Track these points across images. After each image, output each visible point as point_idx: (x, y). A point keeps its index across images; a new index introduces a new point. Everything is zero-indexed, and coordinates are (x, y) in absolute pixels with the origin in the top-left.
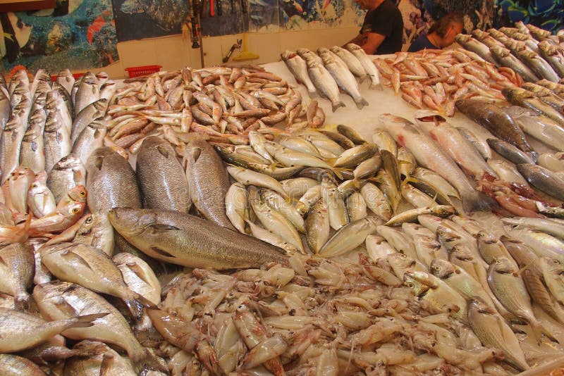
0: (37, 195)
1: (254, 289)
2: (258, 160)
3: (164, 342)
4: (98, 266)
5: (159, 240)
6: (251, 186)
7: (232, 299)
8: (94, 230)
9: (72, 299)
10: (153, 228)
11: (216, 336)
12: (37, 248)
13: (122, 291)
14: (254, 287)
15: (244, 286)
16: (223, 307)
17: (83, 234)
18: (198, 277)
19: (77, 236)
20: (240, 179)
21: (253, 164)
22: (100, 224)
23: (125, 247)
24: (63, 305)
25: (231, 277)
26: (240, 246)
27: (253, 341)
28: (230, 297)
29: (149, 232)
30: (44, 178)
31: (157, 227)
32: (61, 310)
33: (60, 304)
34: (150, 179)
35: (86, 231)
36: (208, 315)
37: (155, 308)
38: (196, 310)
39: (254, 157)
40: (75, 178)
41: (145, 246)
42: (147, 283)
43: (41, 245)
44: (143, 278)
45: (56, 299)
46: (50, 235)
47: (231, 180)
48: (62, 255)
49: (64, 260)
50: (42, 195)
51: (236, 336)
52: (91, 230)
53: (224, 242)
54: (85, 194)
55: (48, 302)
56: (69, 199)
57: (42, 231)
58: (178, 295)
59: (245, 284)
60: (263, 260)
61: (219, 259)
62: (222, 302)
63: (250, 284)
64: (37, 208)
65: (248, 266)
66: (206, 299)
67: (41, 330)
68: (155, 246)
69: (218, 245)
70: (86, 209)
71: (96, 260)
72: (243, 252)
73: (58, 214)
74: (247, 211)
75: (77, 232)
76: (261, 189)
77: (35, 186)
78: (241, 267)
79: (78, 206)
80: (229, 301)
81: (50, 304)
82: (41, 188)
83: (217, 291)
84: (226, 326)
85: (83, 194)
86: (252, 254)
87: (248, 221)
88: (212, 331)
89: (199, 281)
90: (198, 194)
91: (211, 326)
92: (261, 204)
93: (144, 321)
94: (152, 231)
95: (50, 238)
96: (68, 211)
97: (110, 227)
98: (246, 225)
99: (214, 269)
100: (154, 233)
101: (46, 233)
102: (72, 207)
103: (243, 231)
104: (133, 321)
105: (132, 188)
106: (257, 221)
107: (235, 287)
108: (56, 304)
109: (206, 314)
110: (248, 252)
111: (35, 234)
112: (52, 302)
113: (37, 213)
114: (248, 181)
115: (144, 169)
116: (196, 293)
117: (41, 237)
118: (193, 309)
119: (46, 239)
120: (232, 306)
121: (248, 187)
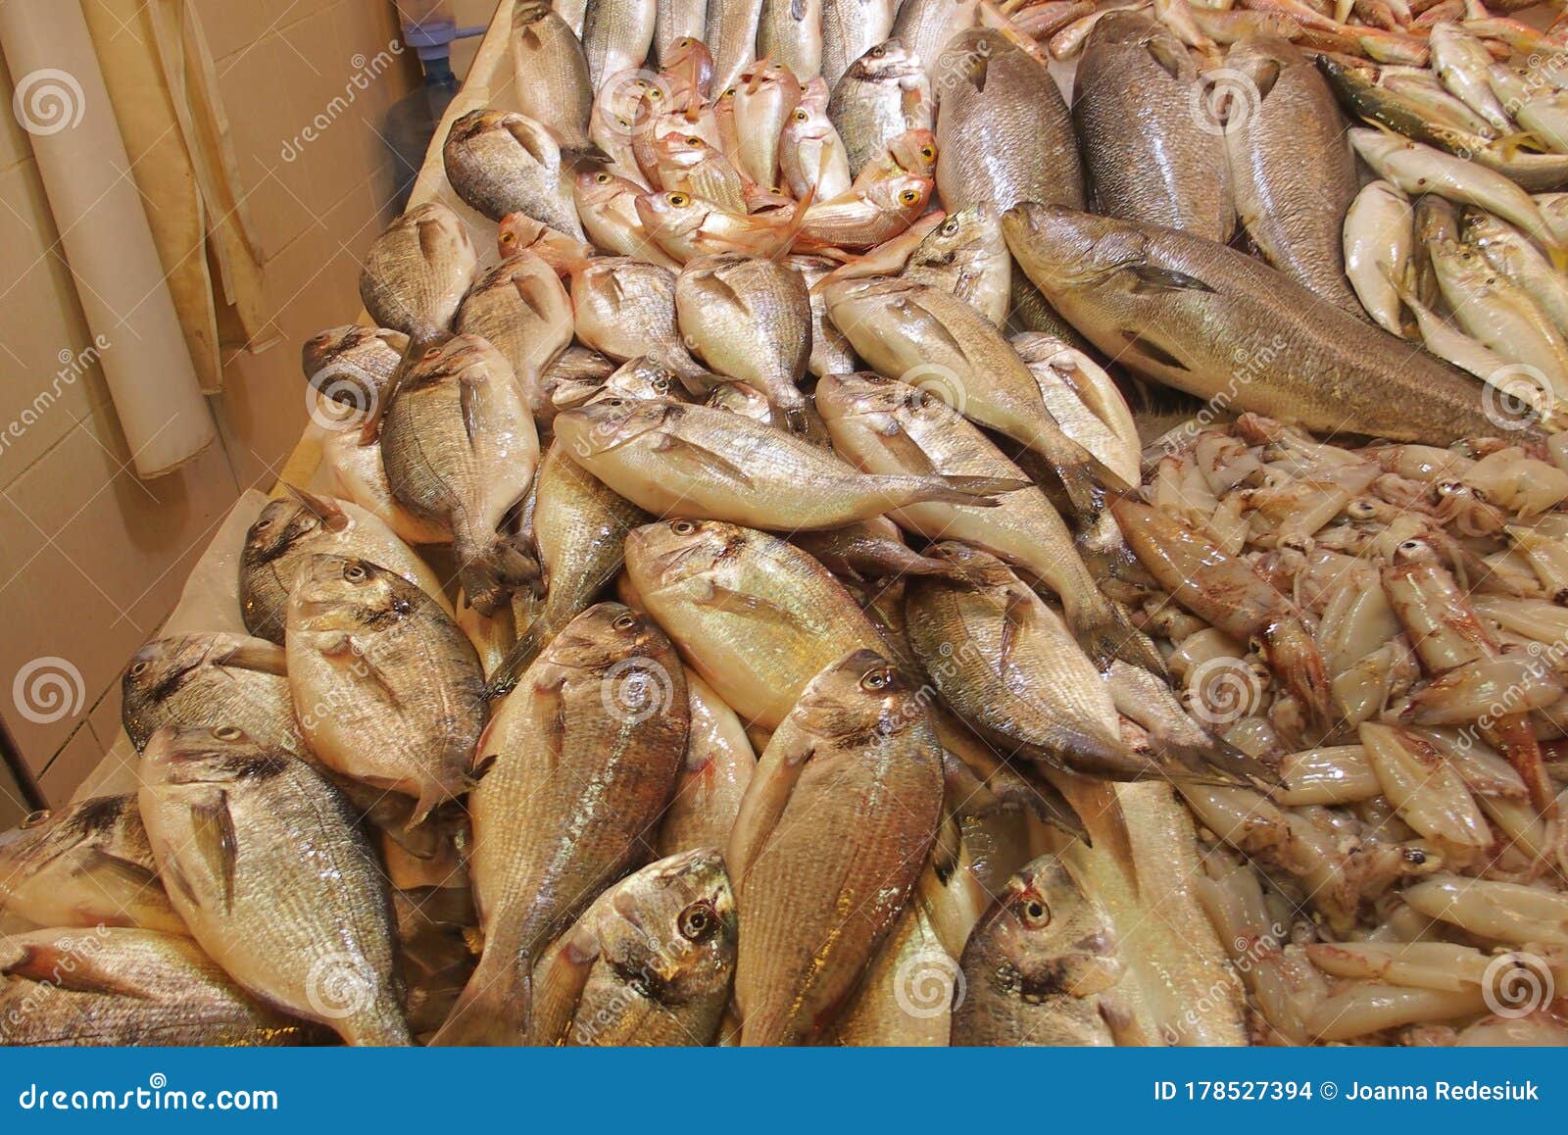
0: (805, 142)
1: (1435, 504)
2: (1456, 117)
3: (1160, 594)
4: (983, 355)
5: (1147, 313)
6: (1430, 198)
7: (1367, 520)
8: (961, 256)
9: (918, 428)
10: (1134, 276)
11: (1320, 616)
12: (810, 280)
13: (1043, 436)
14: (1436, 499)
15: (1402, 489)
16: (1338, 537)
17: (931, 263)
18: (1252, 439)
19: (912, 266)
20: (1392, 170)
21: (1440, 127)
22: (976, 243)
23: (1040, 317)
24: (897, 437)
25: (1356, 457)
26: (1392, 370)
27: (1446, 652)
28: (1361, 513)
29: (1119, 283)
30: (821, 99)
31: (1146, 276)
32: (892, 450)
33: (891, 436)
34: (1120, 135)
35: (939, 255)
36: (1296, 548)
37: (1135, 497)
38: (1252, 528)
39: (1442, 109)
40: (906, 109)
41: (1101, 322)
42: (1109, 426)
43: (821, 276)
44: (1096, 411)
45: (880, 421)
46: (840, 254)
47: (1365, 171)
48: (890, 308)
49: (895, 320)
50: (819, 143)
51: (1385, 626)
52: (952, 257)
53: (1342, 353)
54: (933, 156)
55: (857, 421)
56: (889, 163)
57: (821, 240)
58: (1193, 477)
59: (1407, 485)
60: (1462, 426)
61: (1323, 398)
62: (1333, 523)
63: (1424, 488)
64: (803, 178)
65: (1409, 434)
66: (1289, 503)
67: (852, 489)
68: (1134, 328)
69: (1324, 356)
70: (935, 199)
71: (977, 338)
72: (1401, 392)
73: (861, 199)
74: (1411, 271)
75: (910, 257)
76: (1465, 213)
77: (802, 117)
78: (1388, 434)
79: (917, 186)
80: (1355, 522)
81: (863, 429)
82: (815, 123)
83: (1321, 487)
84: (1357, 590)
85: (927, 153)
86: (1431, 403)
87: (1414, 303)
88: (1307, 596)
89: (1259, 449)
90: (1259, 201)
91: (1302, 582)
92: (1467, 256)
93: (1103, 527)
94: (1131, 284)
95: (840, 263)
96: (888, 196)
97: (1005, 253)
98: (1406, 314)
99: (1301, 425)
100: (1137, 290)
101: (831, 245)
102: (901, 186)
103: (1396, 329)
104: (1075, 521)
105: (1064, 154)
106: (1442, 307)
107: (1373, 488)
108: (880, 434)
109: (1287, 545)
110: (1418, 395)
111: (804, 244)
112: (870, 427)
113: (802, 189)
114: (1423, 181)
115: (1099, 103)
116: (1253, 481)
117: (818, 255)
118: (1244, 523)
119: (831, 263)
120: (1368, 540)
121: (1417, 198)
